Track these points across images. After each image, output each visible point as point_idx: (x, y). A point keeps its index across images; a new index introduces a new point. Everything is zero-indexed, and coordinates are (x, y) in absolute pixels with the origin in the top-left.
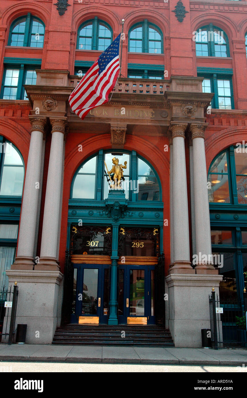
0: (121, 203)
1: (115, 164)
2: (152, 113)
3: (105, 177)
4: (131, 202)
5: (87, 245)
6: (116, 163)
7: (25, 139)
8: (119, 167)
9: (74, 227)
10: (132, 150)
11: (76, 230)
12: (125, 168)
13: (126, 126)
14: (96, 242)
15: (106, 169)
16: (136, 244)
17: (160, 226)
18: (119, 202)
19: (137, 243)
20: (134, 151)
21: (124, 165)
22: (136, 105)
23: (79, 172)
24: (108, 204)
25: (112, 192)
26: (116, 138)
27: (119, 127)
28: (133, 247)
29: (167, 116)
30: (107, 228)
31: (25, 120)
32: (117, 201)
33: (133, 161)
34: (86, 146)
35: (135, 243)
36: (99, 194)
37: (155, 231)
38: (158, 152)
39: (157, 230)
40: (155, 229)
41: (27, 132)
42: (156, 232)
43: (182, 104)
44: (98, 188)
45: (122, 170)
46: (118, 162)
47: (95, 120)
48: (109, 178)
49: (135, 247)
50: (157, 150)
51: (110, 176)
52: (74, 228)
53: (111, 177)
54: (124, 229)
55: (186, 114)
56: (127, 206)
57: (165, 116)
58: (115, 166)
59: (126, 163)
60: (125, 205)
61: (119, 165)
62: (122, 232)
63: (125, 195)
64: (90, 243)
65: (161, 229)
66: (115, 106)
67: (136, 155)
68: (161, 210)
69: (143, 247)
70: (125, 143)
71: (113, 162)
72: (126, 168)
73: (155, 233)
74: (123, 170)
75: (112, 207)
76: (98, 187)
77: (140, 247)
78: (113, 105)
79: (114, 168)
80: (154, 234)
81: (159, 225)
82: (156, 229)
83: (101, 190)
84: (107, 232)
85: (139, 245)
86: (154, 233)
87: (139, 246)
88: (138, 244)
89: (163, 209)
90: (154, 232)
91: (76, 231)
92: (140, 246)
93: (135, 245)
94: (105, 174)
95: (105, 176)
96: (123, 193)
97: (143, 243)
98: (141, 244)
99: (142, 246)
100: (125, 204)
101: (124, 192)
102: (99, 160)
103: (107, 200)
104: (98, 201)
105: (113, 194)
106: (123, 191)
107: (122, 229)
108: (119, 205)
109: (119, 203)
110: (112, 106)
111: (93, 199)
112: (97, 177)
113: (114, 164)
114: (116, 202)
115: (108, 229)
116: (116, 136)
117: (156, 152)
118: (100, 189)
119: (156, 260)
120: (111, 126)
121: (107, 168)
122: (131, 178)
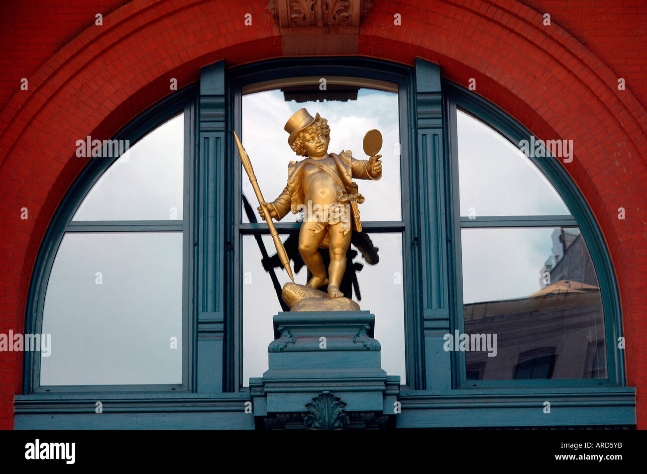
0: (356, 402)
1: (302, 150)
3: (249, 242)
4: (421, 393)
6: (312, 145)
8: (330, 169)
10: (414, 61)
12: (372, 173)
15: (248, 190)
18: (344, 397)
20: (429, 65)
21: (361, 156)
23: (75, 219)
24: (272, 415)
25: (296, 333)
32: (326, 389)
33: (420, 132)
34: (112, 46)
36: (212, 350)
38: (581, 61)
44: (203, 316)
45: (350, 189)
46: (327, 136)
48: (273, 244)
50: (577, 48)
51: (280, 231)
53: (284, 238)
56: (394, 417)
58: (306, 165)
59: (373, 141)
60: (378, 413)
61: (331, 156)
63: (377, 349)
67: (438, 88)
71: (291, 142)
72: (377, 176)
74: (361, 191)
76: (205, 309)
79: (302, 177)
83: (221, 327)
94: (246, 220)
95: (244, 232)
96: (364, 337)
100: (381, 408)
101: (371, 333)
102: (203, 135)
103: (261, 387)
104: (201, 396)
105: (301, 344)
106: (367, 325)
109: (343, 404)
111: (174, 388)
112: (196, 244)
113: (298, 154)
114: (322, 396)
117: (572, 63)
118: (220, 316)
121: (253, 181)
122: (416, 239)
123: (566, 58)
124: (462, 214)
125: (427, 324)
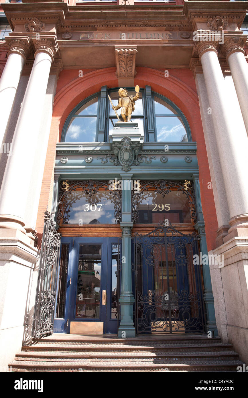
0: (134, 140)
2: (169, 35)
6: (124, 94)
8: (128, 98)
10: (145, 86)
11: (67, 187)
13: (136, 48)
14: (98, 205)
16: (159, 207)
17: (194, 176)
19: (159, 205)
20: (148, 87)
25: (119, 126)
26: (124, 66)
27: (126, 50)
28: (154, 210)
33: (147, 98)
35: (156, 205)
36: (102, 136)
37: (186, 184)
40: (186, 182)
42: (188, 185)
43: (208, 19)
44: (100, 129)
45: (132, 101)
47: (94, 44)
49: (157, 210)
52: (64, 183)
56: (142, 144)
57: (186, 37)
60: (138, 142)
63: (139, 129)
64: (89, 207)
65: (196, 180)
66: (120, 30)
67: (151, 90)
68: (194, 152)
69: (169, 210)
73: (187, 187)
77: (165, 210)
78: (118, 28)
80: (186, 189)
81: (191, 175)
82: (188, 181)
83: (104, 132)
85: (163, 207)
87: (162, 209)
88: (161, 206)
89: (196, 150)
90: (185, 186)
91: (67, 188)
92: (165, 208)
93: (157, 208)
97: (169, 204)
98: (166, 206)
99: (167, 208)
102: (102, 98)
103: (111, 137)
106: (136, 125)
108: (130, 143)
109: (130, 140)
110: (117, 30)
116: (123, 64)
118: (103, 130)
119: (192, 228)
120: (116, 48)
122: (146, 118)
123: (177, 83)
124: (156, 114)
125: (149, 132)
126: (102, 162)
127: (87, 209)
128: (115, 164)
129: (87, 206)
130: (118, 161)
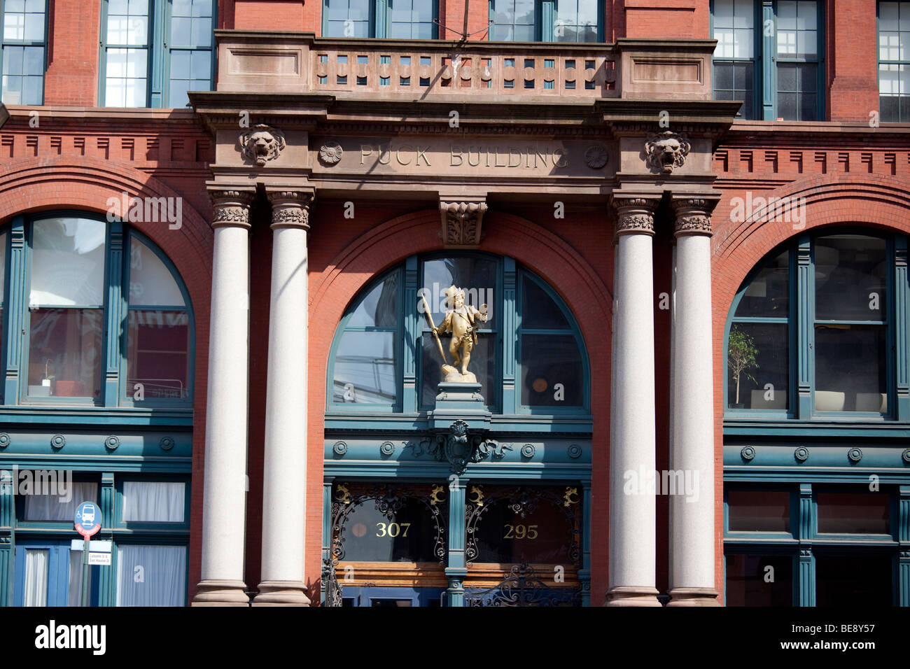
4: (500, 416)
5: (378, 535)
7: (189, 230)
9: (341, 485)
10: (503, 256)
11: (347, 495)
13: (484, 199)
14: (402, 525)
16: (517, 531)
17: (582, 482)
19: (518, 527)
20: (510, 258)
22: (512, 133)
24: (436, 429)
25: (447, 391)
26: (457, 228)
27: (463, 203)
28: (506, 537)
29: (603, 164)
30: (435, 488)
31: (184, 171)
32: (459, 419)
35: (512, 527)
37: (569, 493)
39: (575, 491)
40: (569, 490)
41: (193, 210)
42: (572, 497)
43: (646, 132)
44: (407, 372)
45: (473, 325)
47: (393, 183)
49: (512, 537)
50: (577, 257)
52: (340, 488)
54: (480, 489)
55: (657, 161)
56: (488, 429)
57: (597, 165)
58: (454, 312)
62: (476, 499)
64: (386, 529)
65: (586, 491)
66: (452, 137)
67: (514, 270)
68: (586, 436)
69: (535, 537)
70: (481, 241)
73: (570, 501)
75: (447, 436)
77: (529, 537)
78: (446, 134)
79: (452, 318)
80: (567, 504)
81: (579, 481)
83: (414, 380)
84: (433, 499)
85: (524, 531)
86: (567, 501)
87: (523, 536)
88: (521, 530)
89: (591, 433)
90: (566, 497)
91: (347, 498)
92: (527, 533)
93: (513, 533)
97: (536, 526)
98: (531, 529)
99: (532, 534)
103: (432, 416)
104: (405, 415)
105: (449, 397)
106: (478, 389)
107: (474, 490)
108: (465, 431)
109: (467, 426)
110: (444, 136)
114: (459, 422)
115: (436, 492)
116: (456, 225)
119: (573, 576)
120: (441, 198)
125: (504, 382)
126: (412, 454)
127: (382, 532)
128: (436, 460)
129: (381, 526)
130: (442, 454)
